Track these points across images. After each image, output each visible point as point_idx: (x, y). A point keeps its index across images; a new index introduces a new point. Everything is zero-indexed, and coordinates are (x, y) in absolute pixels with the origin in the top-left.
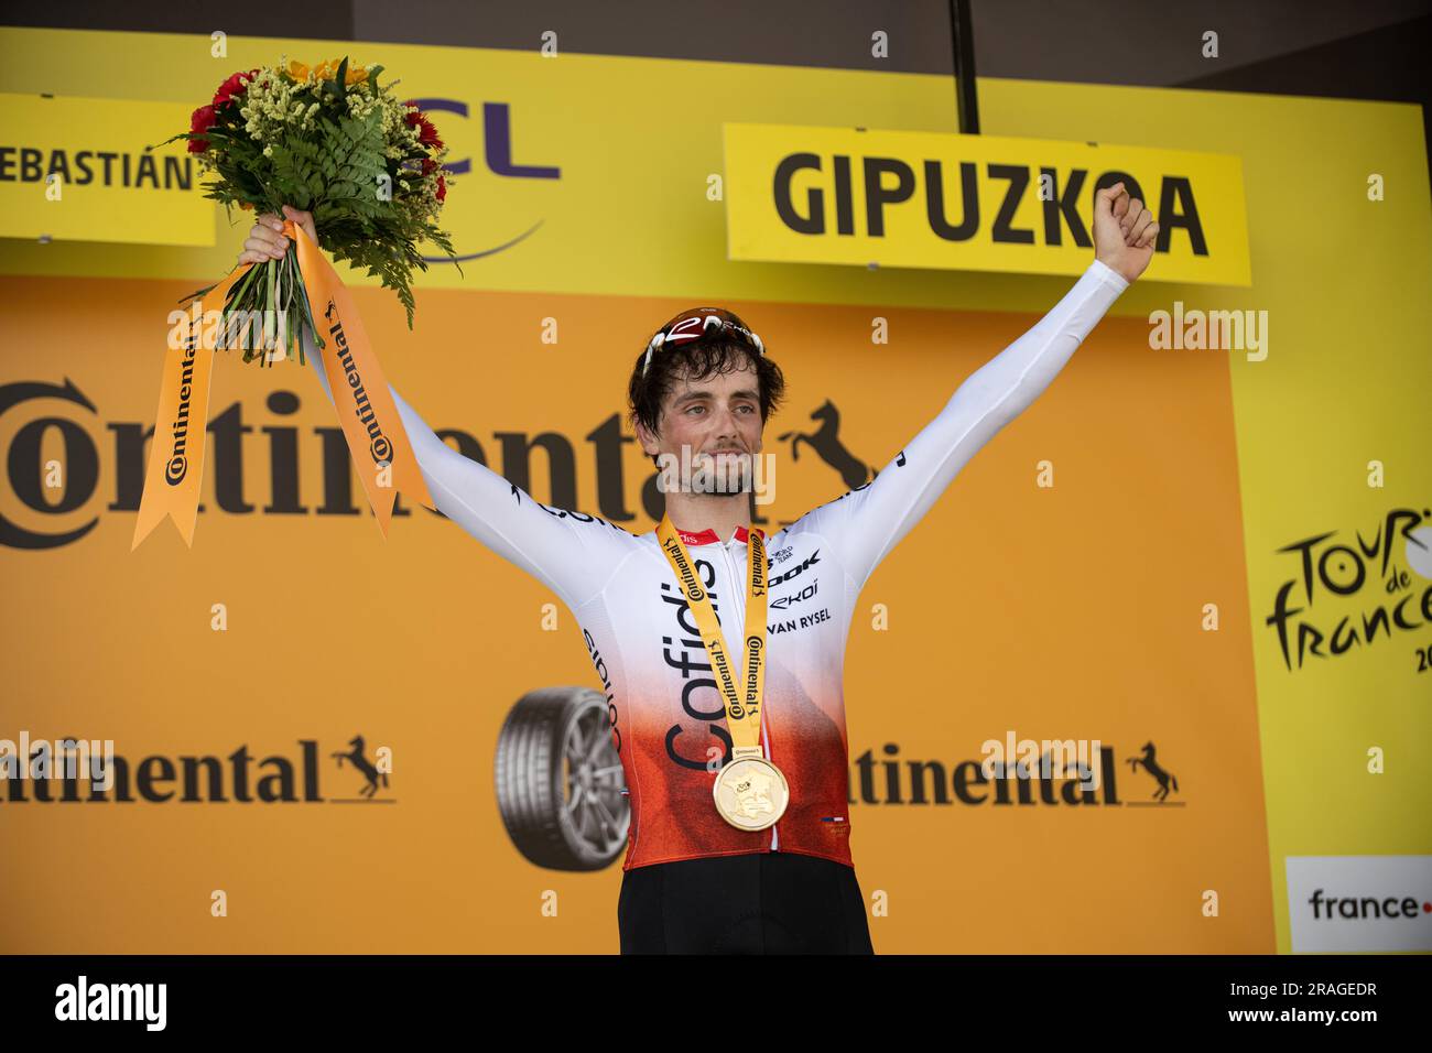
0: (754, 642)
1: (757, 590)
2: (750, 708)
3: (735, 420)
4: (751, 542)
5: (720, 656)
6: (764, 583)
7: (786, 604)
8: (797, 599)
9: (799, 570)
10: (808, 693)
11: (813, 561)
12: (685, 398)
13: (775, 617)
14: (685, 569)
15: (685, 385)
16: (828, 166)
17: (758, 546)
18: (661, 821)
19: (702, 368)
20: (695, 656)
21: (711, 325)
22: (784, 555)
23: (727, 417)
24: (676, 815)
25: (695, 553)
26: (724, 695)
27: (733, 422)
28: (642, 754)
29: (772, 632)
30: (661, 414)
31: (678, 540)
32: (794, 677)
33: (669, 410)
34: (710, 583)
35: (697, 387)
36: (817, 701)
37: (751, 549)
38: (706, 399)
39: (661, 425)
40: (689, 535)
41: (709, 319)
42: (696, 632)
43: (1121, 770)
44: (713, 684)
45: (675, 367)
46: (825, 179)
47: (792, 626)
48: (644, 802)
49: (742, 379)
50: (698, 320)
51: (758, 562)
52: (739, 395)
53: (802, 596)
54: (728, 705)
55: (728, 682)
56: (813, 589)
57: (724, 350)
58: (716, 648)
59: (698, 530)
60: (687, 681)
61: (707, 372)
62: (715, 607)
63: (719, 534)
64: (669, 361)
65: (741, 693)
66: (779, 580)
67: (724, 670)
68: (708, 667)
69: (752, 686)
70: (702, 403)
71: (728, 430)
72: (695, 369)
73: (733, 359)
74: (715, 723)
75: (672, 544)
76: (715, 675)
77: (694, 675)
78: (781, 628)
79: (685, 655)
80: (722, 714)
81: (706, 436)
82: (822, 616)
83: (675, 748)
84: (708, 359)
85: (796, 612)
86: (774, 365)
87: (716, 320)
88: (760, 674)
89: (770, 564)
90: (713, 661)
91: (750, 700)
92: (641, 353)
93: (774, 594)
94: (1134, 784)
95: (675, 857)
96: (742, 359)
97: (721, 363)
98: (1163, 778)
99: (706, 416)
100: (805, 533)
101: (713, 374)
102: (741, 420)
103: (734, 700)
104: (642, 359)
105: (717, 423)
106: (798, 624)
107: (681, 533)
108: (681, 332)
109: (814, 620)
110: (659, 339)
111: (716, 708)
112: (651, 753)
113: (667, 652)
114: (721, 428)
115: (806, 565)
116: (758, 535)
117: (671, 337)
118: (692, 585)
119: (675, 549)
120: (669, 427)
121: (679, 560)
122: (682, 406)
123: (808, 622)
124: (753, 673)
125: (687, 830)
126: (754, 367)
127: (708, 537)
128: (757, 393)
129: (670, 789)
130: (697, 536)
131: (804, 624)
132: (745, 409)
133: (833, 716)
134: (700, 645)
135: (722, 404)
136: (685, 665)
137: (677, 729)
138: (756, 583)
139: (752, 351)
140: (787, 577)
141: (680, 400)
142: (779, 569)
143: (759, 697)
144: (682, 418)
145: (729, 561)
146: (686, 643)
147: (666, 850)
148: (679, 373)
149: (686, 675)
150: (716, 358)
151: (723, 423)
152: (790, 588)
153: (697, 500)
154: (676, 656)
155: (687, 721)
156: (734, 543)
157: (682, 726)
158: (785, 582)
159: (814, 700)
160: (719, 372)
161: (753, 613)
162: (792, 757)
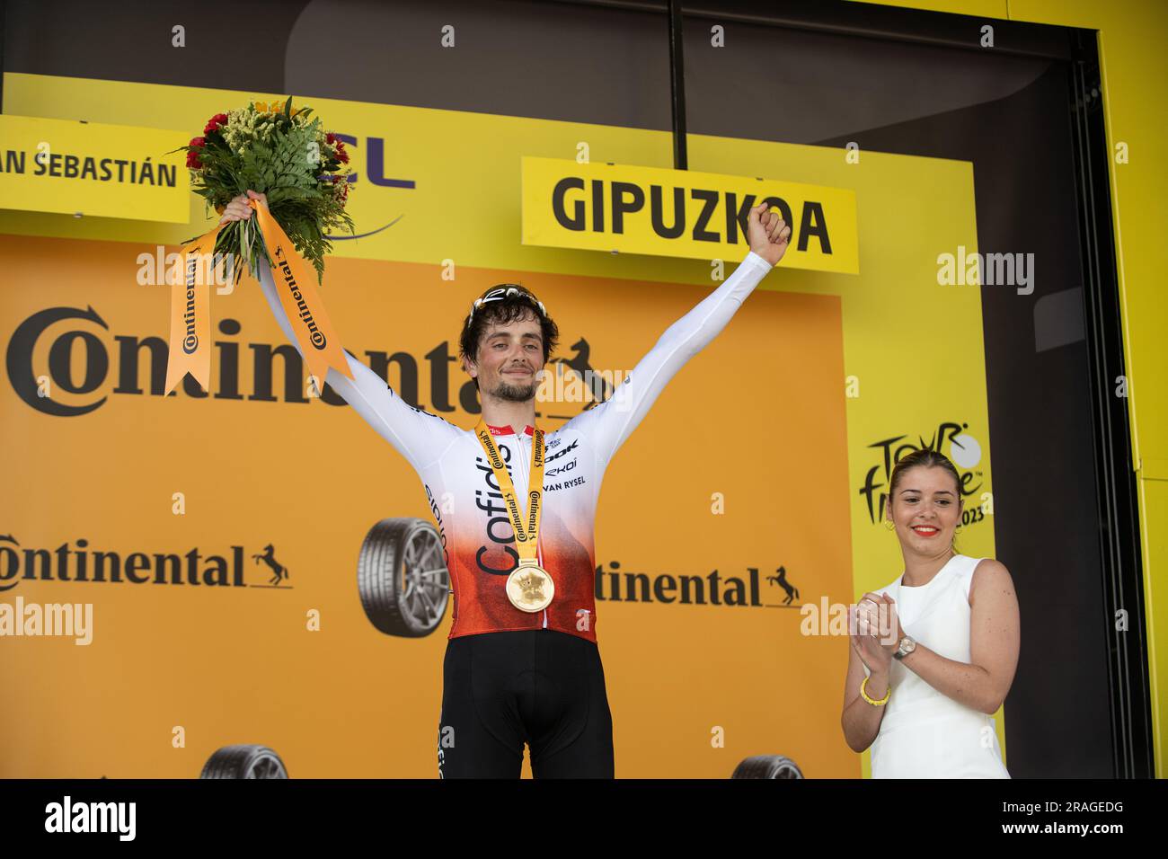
0: (535, 495)
1: (537, 463)
2: (531, 535)
3: (525, 351)
4: (535, 435)
6: (542, 460)
7: (555, 473)
8: (563, 470)
9: (564, 452)
10: (569, 530)
11: (574, 446)
12: (494, 335)
13: (548, 481)
14: (492, 450)
15: (493, 328)
17: (540, 435)
18: (473, 607)
19: (505, 317)
20: (496, 502)
21: (512, 294)
22: (555, 443)
23: (519, 350)
24: (481, 603)
25: (499, 440)
26: (514, 528)
27: (523, 352)
28: (461, 565)
29: (546, 490)
30: (478, 349)
31: (488, 431)
32: (559, 518)
33: (483, 345)
34: (507, 459)
35: (501, 329)
36: (575, 534)
37: (535, 439)
38: (506, 338)
39: (478, 355)
40: (495, 428)
41: (511, 290)
42: (498, 488)
44: (507, 520)
45: (488, 318)
47: (559, 487)
48: (462, 595)
49: (530, 326)
50: (503, 291)
51: (539, 448)
52: (528, 336)
53: (566, 468)
54: (516, 532)
55: (517, 518)
56: (573, 463)
57: (519, 309)
58: (510, 498)
59: (501, 425)
60: (491, 518)
61: (507, 320)
62: (510, 474)
63: (514, 428)
64: (484, 315)
65: (526, 530)
66: (552, 458)
67: (514, 511)
68: (504, 510)
69: (533, 521)
70: (504, 342)
71: (520, 358)
72: (500, 318)
73: (524, 314)
74: (509, 544)
75: (484, 434)
76: (509, 515)
77: (495, 514)
78: (552, 488)
79: (489, 502)
80: (512, 539)
81: (505, 361)
82: (578, 481)
83: (482, 561)
84: (508, 313)
85: (562, 478)
86: (552, 322)
87: (514, 290)
88: (538, 514)
89: (546, 449)
90: (509, 510)
91: (531, 530)
93: (548, 467)
95: (481, 631)
96: (530, 315)
97: (516, 315)
99: (505, 349)
100: (568, 430)
101: (511, 321)
102: (529, 352)
103: (520, 529)
105: (513, 352)
106: (563, 486)
107: (490, 427)
108: (493, 297)
109: (574, 483)
110: (479, 301)
111: (509, 536)
112: (467, 564)
113: (478, 500)
114: (514, 356)
115: (569, 449)
117: (487, 299)
118: (496, 459)
119: (486, 437)
120: (483, 356)
122: (491, 341)
123: (570, 485)
124: (533, 513)
125: (489, 613)
126: (538, 320)
127: (507, 430)
128: (540, 336)
129: (479, 587)
130: (500, 429)
131: (566, 486)
133: (586, 545)
134: (500, 496)
135: (516, 340)
136: (490, 509)
137: (483, 549)
138: (537, 459)
139: (538, 312)
140: (557, 456)
141: (489, 339)
142: (552, 452)
143: (536, 529)
144: (491, 350)
146: (491, 495)
147: (475, 625)
148: (490, 321)
149: (490, 514)
150: (514, 312)
151: (517, 352)
152: (558, 463)
153: (500, 405)
154: (484, 503)
155: (490, 544)
156: (523, 435)
157: (487, 547)
158: (555, 459)
159: (573, 534)
160: (515, 320)
161: (535, 478)
162: (557, 569)
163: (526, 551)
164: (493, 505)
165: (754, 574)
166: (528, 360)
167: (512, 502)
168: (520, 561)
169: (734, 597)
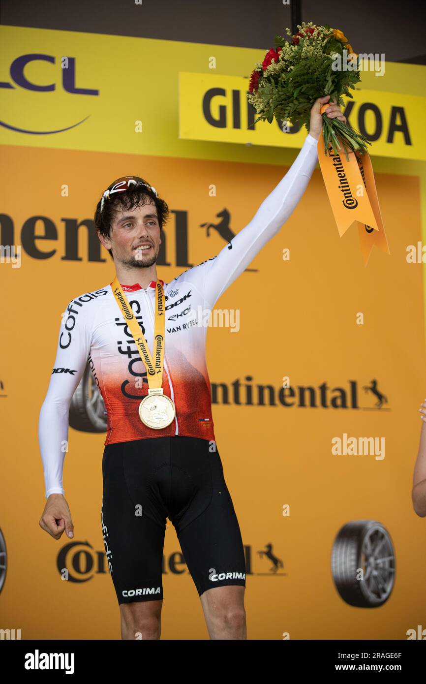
0: (159, 338)
1: (160, 312)
2: (157, 370)
3: (147, 229)
4: (157, 288)
6: (163, 308)
7: (176, 318)
8: (181, 315)
9: (181, 300)
10: (189, 361)
11: (189, 296)
12: (122, 220)
13: (169, 325)
14: (124, 304)
15: (121, 214)
17: (161, 290)
18: (122, 423)
19: (129, 205)
20: (133, 347)
21: (131, 184)
22: (173, 293)
23: (143, 227)
24: (128, 419)
25: (129, 296)
26: (145, 364)
27: (146, 229)
29: (170, 332)
30: (111, 229)
31: (121, 290)
32: (181, 353)
33: (115, 227)
34: (138, 312)
35: (127, 214)
36: (193, 363)
37: (157, 291)
38: (132, 220)
39: (111, 234)
40: (128, 287)
41: (130, 181)
42: (131, 336)
43: (360, 393)
44: (140, 359)
45: (116, 206)
47: (179, 329)
49: (148, 209)
50: (125, 183)
51: (161, 298)
52: (148, 217)
54: (148, 368)
55: (147, 358)
56: (189, 309)
57: (139, 196)
58: (141, 342)
59: (132, 284)
60: (131, 359)
61: (131, 207)
62: (140, 324)
63: (141, 285)
64: (112, 203)
65: (154, 363)
66: (172, 306)
67: (144, 352)
68: (137, 352)
69: (158, 359)
70: (130, 222)
71: (144, 233)
72: (125, 205)
73: (143, 200)
75: (118, 291)
76: (141, 355)
78: (174, 330)
80: (145, 374)
81: (134, 239)
83: (126, 391)
84: (131, 200)
85: (180, 322)
86: (163, 201)
87: (134, 182)
88: (162, 353)
89: (166, 298)
90: (141, 351)
91: (157, 366)
92: (98, 202)
93: (168, 314)
94: (366, 398)
95: (128, 439)
96: (148, 199)
97: (138, 202)
98: (380, 396)
99: (133, 228)
100: (184, 282)
101: (134, 207)
102: (150, 228)
103: (150, 366)
104: (100, 203)
105: (139, 231)
106: (182, 328)
107: (123, 286)
108: (117, 189)
109: (189, 325)
110: (107, 193)
111: (144, 371)
114: (140, 233)
115: (185, 298)
116: (161, 284)
117: (112, 192)
118: (127, 312)
119: (119, 294)
120: (115, 235)
121: (121, 300)
122: (121, 224)
123: (187, 327)
124: (158, 353)
125: (134, 427)
126: (154, 203)
127: (136, 287)
128: (156, 215)
129: (125, 409)
130: (131, 287)
131: (184, 327)
132: (151, 223)
133: (201, 371)
134: (133, 342)
135: (140, 222)
137: (126, 382)
138: (160, 309)
139: (152, 195)
140: (176, 304)
141: (120, 222)
142: (171, 301)
143: (162, 364)
144: (122, 230)
145: (146, 298)
147: (124, 435)
148: (118, 208)
149: (130, 357)
150: (135, 200)
151: (142, 231)
152: (177, 310)
153: (131, 270)
154: (125, 349)
155: (130, 377)
156: (149, 289)
157: (129, 381)
158: (174, 307)
159: (192, 364)
160: (138, 206)
161: (159, 324)
162: (183, 391)
163: (155, 384)
164: (132, 349)
165: (354, 385)
166: (151, 236)
167: (142, 345)
168: (149, 390)
169: (339, 402)
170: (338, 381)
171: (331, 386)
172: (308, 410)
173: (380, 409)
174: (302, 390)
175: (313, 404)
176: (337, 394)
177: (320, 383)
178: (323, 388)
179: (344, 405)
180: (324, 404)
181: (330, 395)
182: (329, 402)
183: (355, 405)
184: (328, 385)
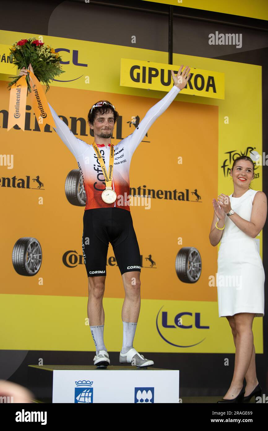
0: (111, 166)
1: (112, 156)
2: (110, 179)
4: (111, 147)
5: (104, 169)
6: (113, 155)
7: (118, 159)
9: (120, 152)
10: (122, 177)
11: (123, 150)
12: (99, 119)
13: (115, 161)
14: (98, 152)
15: (99, 116)
16: (141, 68)
17: (112, 148)
18: (92, 201)
19: (102, 113)
20: (100, 169)
21: (105, 104)
22: (117, 149)
23: (107, 123)
24: (95, 199)
25: (100, 149)
26: (105, 177)
27: (108, 124)
28: (89, 188)
29: (115, 164)
30: (94, 121)
31: (97, 146)
32: (119, 173)
33: (96, 121)
34: (103, 155)
35: (101, 116)
36: (124, 178)
39: (94, 124)
40: (99, 145)
42: (99, 164)
43: (190, 194)
44: (103, 174)
45: (97, 112)
46: (140, 71)
48: (89, 197)
49: (111, 115)
50: (102, 103)
51: (112, 151)
52: (110, 118)
53: (121, 157)
54: (106, 179)
55: (106, 174)
56: (123, 155)
57: (107, 109)
58: (104, 168)
59: (101, 144)
60: (98, 173)
61: (103, 114)
62: (104, 159)
63: (105, 145)
65: (108, 176)
66: (116, 154)
67: (105, 172)
68: (102, 171)
69: (110, 175)
70: (102, 120)
71: (107, 125)
72: (101, 113)
73: (109, 111)
74: (103, 182)
75: (95, 147)
76: (103, 172)
77: (100, 172)
78: (117, 164)
79: (98, 168)
80: (104, 180)
81: (103, 126)
82: (125, 161)
83: (96, 187)
84: (104, 111)
85: (120, 160)
86: (117, 112)
88: (112, 173)
89: (115, 151)
91: (110, 178)
93: (115, 157)
94: (192, 197)
95: (95, 208)
96: (111, 111)
97: (106, 112)
98: (198, 196)
99: (103, 122)
100: (121, 145)
101: (104, 114)
102: (110, 123)
103: (107, 178)
104: (91, 110)
105: (105, 124)
106: (120, 163)
107: (97, 145)
108: (99, 105)
109: (123, 162)
110: (94, 107)
111: (104, 179)
112: (91, 187)
113: (94, 168)
114: (106, 125)
115: (121, 151)
116: (113, 145)
117: (96, 106)
118: (99, 155)
119: (96, 148)
120: (96, 124)
121: (97, 150)
122: (98, 120)
124: (110, 173)
125: (97, 202)
126: (113, 112)
127: (103, 146)
128: (113, 118)
129: (94, 194)
131: (121, 163)
132: (111, 121)
133: (127, 181)
134: (100, 166)
135: (106, 120)
136: (98, 170)
137: (96, 183)
138: (112, 155)
139: (113, 109)
140: (118, 153)
141: (98, 119)
142: (116, 152)
143: (111, 177)
144: (98, 123)
145: (107, 150)
146: (98, 166)
147: (93, 206)
148: (98, 114)
149: (98, 172)
150: (105, 111)
151: (106, 124)
152: (119, 155)
153: (101, 139)
154: (96, 169)
155: (98, 181)
156: (108, 147)
157: (97, 182)
158: (117, 154)
160: (106, 113)
161: (111, 161)
162: (118, 189)
163: (108, 185)
164: (99, 169)
165: (187, 191)
168: (106, 187)
169: (181, 198)
170: (181, 189)
171: (178, 191)
172: (168, 200)
173: (198, 201)
174: (166, 192)
175: (170, 198)
176: (181, 194)
177: (174, 190)
178: (175, 192)
179: (183, 199)
180: (175, 199)
181: (177, 195)
182: (177, 198)
183: (188, 200)
184: (177, 191)
